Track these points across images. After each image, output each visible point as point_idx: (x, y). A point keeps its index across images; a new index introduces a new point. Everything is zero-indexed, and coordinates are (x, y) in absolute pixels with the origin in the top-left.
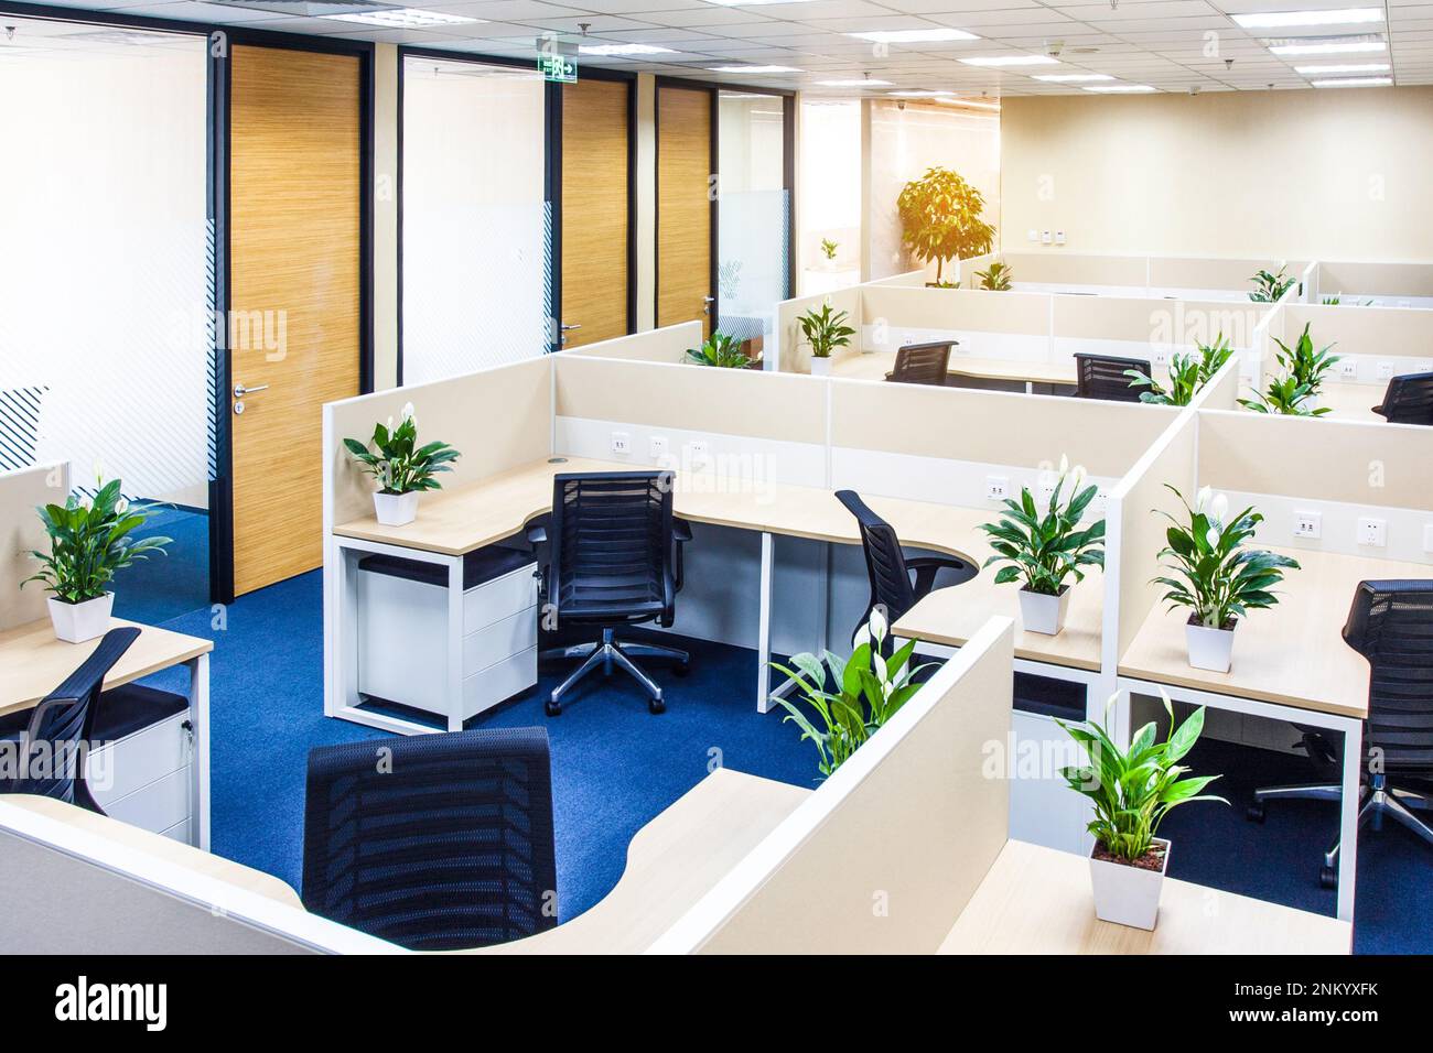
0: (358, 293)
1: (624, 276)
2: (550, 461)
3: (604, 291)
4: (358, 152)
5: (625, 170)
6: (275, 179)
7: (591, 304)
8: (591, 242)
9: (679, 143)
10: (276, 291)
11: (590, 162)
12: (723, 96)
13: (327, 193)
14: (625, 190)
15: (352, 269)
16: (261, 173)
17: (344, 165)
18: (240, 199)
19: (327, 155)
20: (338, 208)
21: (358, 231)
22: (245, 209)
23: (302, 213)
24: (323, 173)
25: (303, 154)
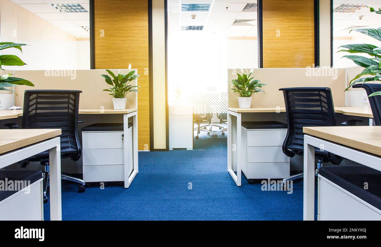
17: (308, 26)
18: (266, 35)
19: (300, 23)
20: (305, 39)
21: (314, 46)
22: (268, 38)
23: (290, 40)
24: (299, 29)
25: (290, 23)
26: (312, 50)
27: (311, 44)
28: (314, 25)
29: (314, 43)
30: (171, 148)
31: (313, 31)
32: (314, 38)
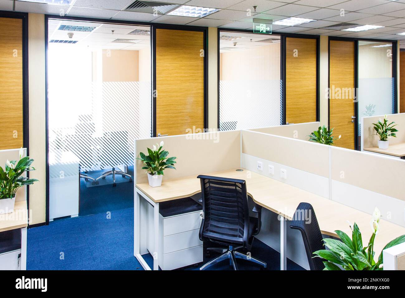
0: (203, 107)
1: (315, 107)
2: (236, 170)
3: (305, 112)
4: (203, 62)
5: (315, 69)
6: (172, 70)
7: (300, 116)
8: (299, 95)
9: (340, 60)
10: (173, 105)
11: (299, 66)
12: (360, 43)
13: (191, 75)
14: (315, 76)
15: (201, 99)
16: (168, 68)
17: (198, 66)
18: (159, 75)
19: (191, 63)
20: (195, 79)
21: (203, 87)
22: (161, 79)
23: (182, 81)
24: (190, 68)
25: (182, 62)
26: (202, 91)
27: (201, 85)
28: (203, 65)
29: (203, 85)
30: (51, 219)
31: (203, 71)
32: (203, 78)
